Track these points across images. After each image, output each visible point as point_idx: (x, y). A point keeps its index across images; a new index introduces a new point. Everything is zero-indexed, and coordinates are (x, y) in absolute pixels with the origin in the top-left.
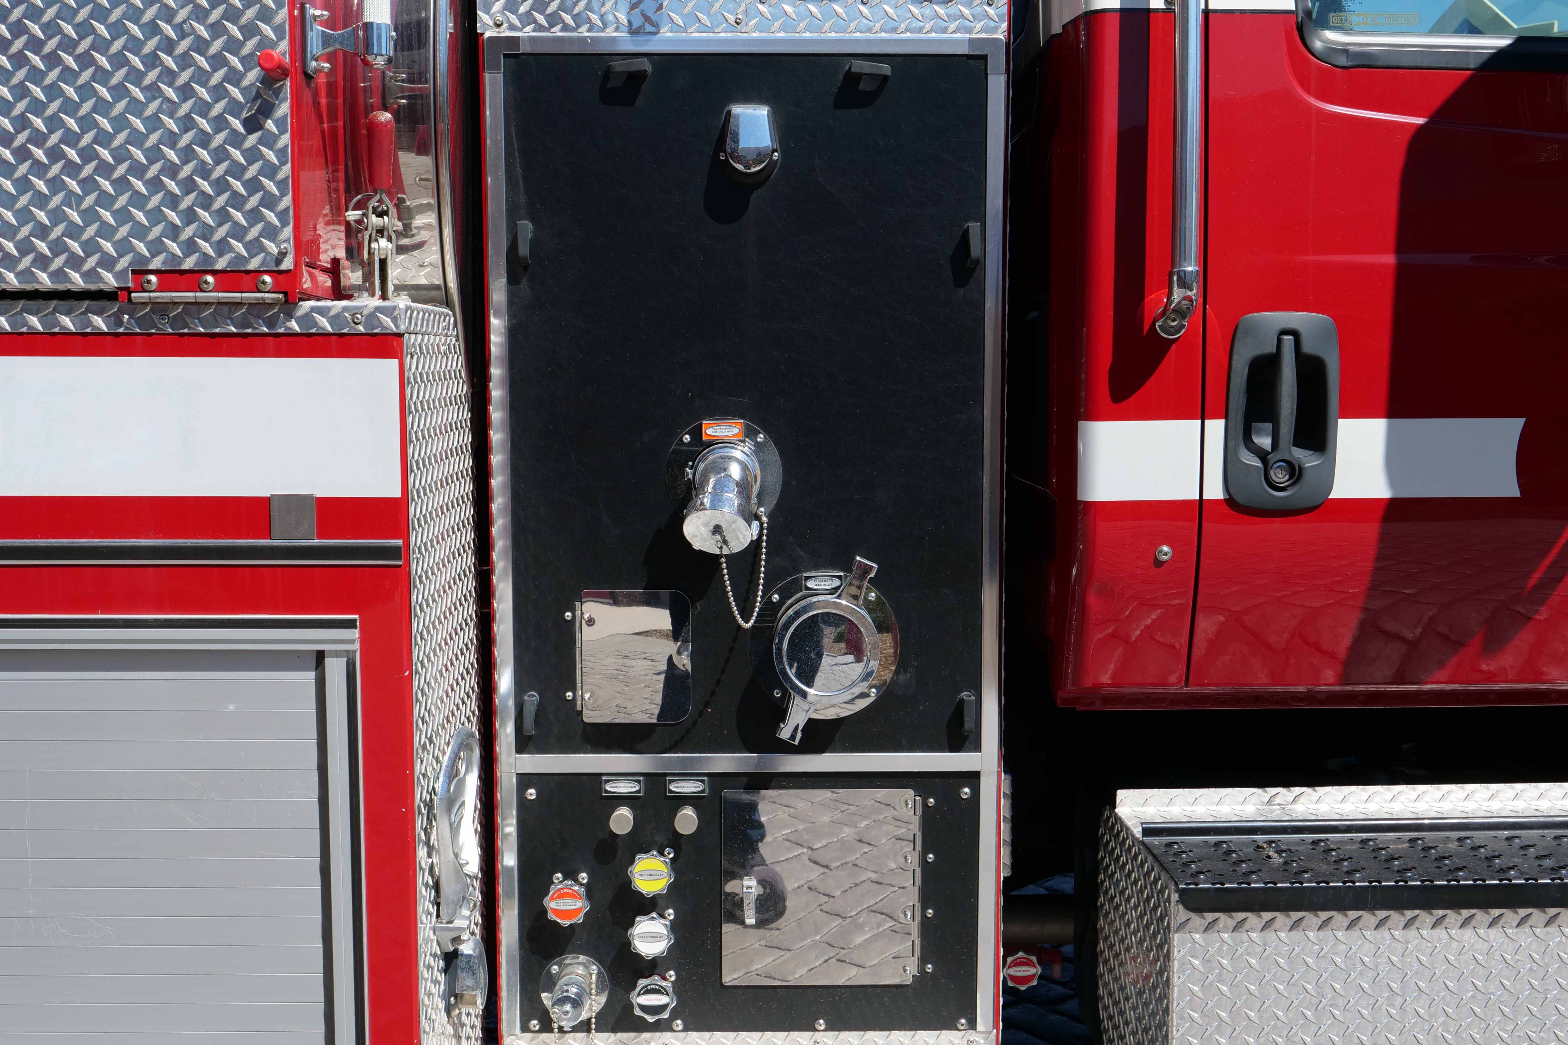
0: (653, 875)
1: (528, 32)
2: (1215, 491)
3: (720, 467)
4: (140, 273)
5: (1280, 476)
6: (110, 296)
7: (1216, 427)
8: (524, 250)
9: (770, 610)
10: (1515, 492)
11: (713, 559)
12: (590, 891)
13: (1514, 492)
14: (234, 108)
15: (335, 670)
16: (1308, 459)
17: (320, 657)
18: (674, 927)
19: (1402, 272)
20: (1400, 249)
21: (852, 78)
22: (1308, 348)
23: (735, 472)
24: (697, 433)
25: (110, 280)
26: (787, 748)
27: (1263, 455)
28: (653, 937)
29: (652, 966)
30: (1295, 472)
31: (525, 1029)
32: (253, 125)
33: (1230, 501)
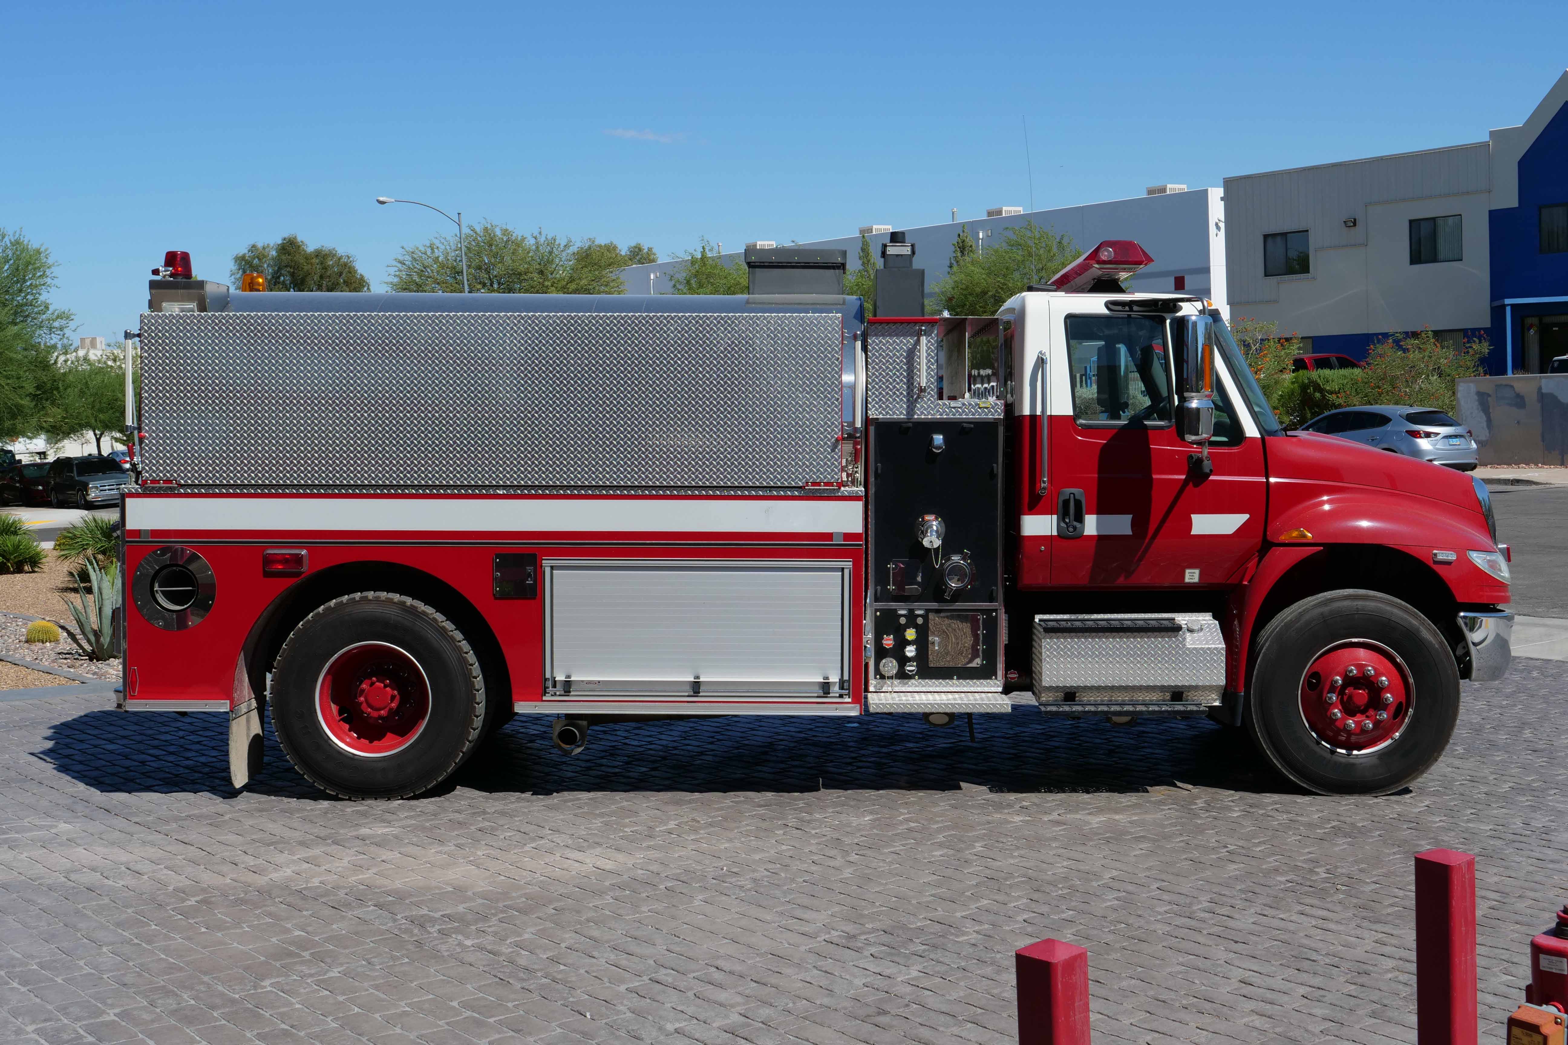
0: (911, 634)
1: (881, 416)
2: (1055, 533)
3: (931, 526)
4: (807, 483)
5: (1071, 529)
6: (800, 487)
7: (1055, 517)
8: (879, 471)
9: (942, 564)
10: (1131, 533)
11: (929, 550)
12: (895, 639)
13: (1129, 532)
14: (829, 447)
15: (846, 572)
16: (1078, 525)
17: (843, 570)
18: (916, 649)
19: (1099, 477)
20: (1099, 473)
21: (963, 428)
22: (1077, 497)
23: (935, 528)
24: (923, 519)
25: (801, 484)
26: (946, 601)
27: (1066, 523)
28: (912, 651)
29: (909, 660)
30: (1075, 528)
31: (875, 678)
32: (833, 450)
33: (1059, 536)
